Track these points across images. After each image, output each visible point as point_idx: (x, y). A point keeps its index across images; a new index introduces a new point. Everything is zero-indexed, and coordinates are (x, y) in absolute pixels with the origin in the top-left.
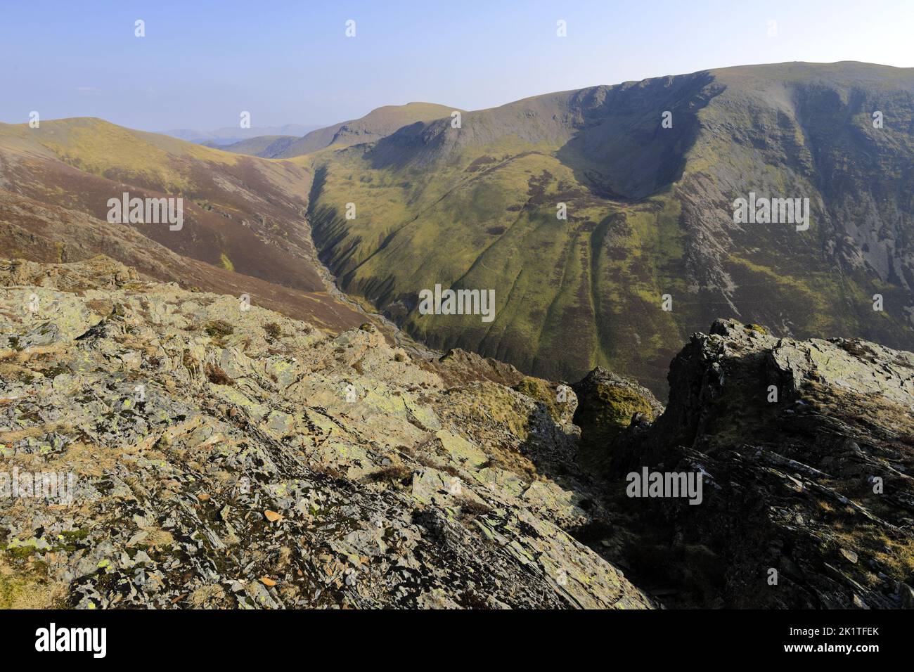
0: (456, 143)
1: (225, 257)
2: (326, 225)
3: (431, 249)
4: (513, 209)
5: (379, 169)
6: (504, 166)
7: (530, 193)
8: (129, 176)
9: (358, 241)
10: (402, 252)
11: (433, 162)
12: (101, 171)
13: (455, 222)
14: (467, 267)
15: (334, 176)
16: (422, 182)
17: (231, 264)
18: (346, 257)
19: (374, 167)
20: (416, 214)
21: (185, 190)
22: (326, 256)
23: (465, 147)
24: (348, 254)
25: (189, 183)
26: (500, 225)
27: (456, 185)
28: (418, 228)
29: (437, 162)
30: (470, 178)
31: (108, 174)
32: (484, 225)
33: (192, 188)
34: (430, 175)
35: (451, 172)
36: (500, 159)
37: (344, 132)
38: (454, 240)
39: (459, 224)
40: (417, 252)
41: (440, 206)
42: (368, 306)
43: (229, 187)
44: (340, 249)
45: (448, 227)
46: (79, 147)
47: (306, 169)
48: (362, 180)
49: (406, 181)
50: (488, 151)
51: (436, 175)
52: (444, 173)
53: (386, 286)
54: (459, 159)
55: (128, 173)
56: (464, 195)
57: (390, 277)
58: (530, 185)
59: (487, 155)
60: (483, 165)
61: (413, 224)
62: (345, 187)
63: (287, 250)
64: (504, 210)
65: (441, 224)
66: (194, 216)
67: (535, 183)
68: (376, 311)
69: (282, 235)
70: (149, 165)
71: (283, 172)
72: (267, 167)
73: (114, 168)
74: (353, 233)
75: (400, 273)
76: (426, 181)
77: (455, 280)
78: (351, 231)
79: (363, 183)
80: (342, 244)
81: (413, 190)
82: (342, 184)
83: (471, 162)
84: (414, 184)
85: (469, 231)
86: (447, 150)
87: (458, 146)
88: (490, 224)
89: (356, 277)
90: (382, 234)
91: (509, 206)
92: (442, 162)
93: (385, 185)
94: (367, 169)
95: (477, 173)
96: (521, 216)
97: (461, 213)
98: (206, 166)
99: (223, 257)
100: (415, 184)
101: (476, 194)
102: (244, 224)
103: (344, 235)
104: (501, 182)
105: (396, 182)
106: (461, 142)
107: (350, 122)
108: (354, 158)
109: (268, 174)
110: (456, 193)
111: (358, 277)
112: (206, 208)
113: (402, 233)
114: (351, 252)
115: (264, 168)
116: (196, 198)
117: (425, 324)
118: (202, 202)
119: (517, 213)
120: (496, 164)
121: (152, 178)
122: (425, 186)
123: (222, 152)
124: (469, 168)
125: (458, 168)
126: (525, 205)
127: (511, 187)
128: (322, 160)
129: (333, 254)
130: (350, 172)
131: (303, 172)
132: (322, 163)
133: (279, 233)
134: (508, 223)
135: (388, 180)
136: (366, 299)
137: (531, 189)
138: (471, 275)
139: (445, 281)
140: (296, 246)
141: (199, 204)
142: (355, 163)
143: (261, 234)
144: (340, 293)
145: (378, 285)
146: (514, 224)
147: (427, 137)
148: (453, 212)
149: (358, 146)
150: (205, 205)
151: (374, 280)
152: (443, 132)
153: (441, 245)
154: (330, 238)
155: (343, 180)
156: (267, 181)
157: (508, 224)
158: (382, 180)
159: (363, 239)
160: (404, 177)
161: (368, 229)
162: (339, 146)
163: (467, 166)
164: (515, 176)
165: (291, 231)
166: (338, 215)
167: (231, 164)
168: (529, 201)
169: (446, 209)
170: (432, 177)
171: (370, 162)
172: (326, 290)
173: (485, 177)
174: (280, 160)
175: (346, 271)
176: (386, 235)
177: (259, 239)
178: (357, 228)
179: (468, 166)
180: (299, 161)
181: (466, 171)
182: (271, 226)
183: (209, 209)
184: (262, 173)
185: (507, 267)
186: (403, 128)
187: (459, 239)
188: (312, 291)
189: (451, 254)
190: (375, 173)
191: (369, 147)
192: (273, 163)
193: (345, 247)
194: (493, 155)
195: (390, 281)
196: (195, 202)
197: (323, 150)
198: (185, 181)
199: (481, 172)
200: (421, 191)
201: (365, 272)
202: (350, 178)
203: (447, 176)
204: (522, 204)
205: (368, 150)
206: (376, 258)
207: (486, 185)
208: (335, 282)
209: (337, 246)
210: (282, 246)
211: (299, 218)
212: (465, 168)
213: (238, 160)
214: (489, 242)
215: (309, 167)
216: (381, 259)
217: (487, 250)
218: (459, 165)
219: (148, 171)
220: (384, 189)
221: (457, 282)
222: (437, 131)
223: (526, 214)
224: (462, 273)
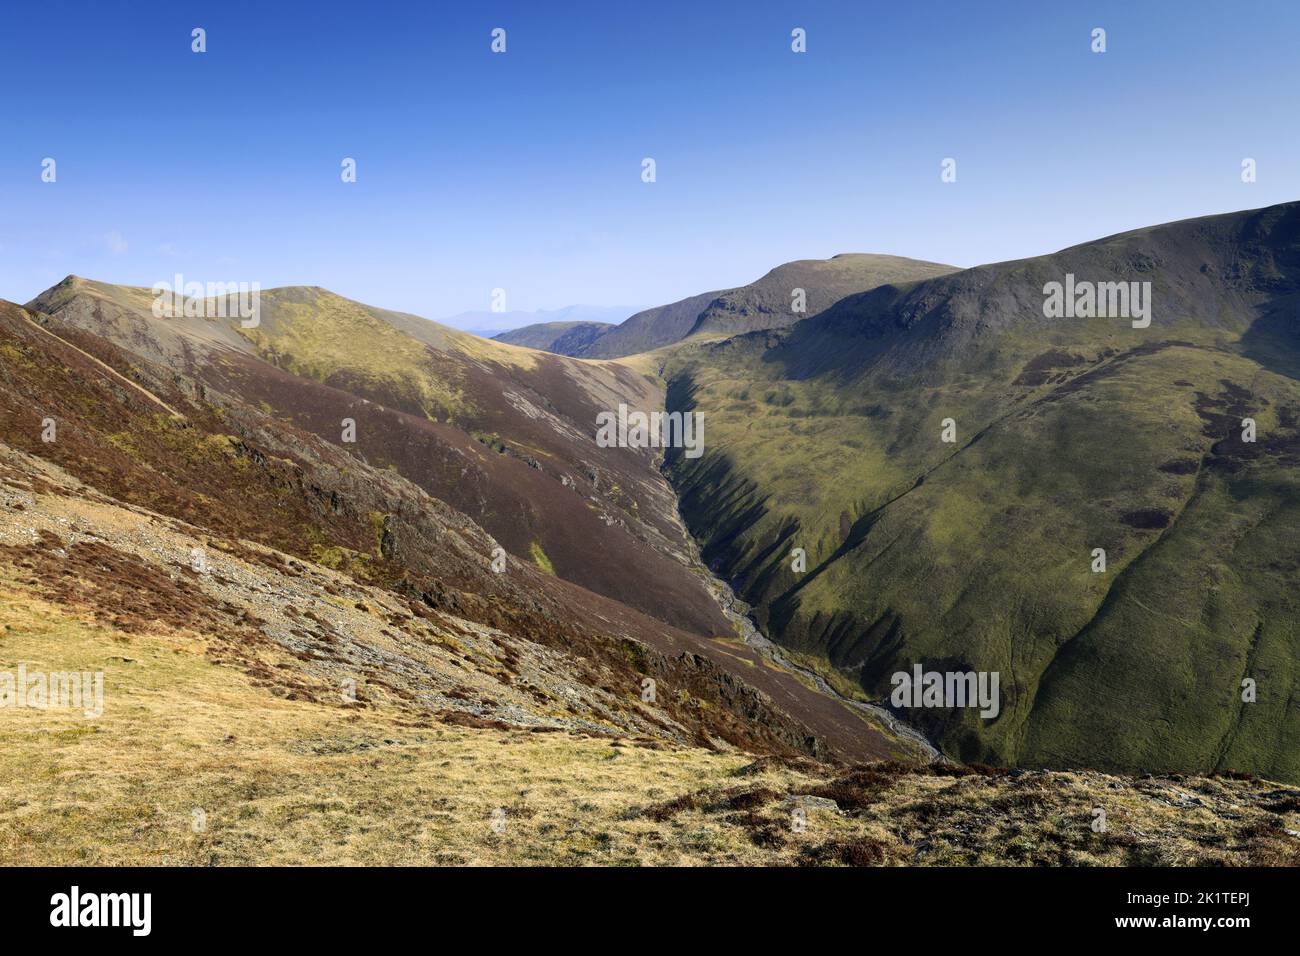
0: (980, 326)
1: (540, 551)
2: (709, 489)
3: (980, 554)
4: (1177, 468)
5: (802, 379)
6: (1110, 371)
7: (1207, 431)
8: (367, 387)
9: (790, 528)
10: (903, 557)
11: (932, 365)
12: (322, 376)
13: (1023, 493)
14: (1091, 604)
15: (709, 392)
16: (914, 406)
17: (549, 564)
18: (768, 561)
19: (791, 376)
20: (917, 472)
21: (458, 412)
22: (721, 555)
23: (1000, 332)
24: (774, 556)
25: (465, 400)
26: (1154, 506)
27: (1000, 413)
28: (931, 504)
29: (941, 362)
30: (1033, 398)
31: (332, 381)
32: (1107, 505)
33: (469, 410)
34: (929, 391)
35: (979, 388)
36: (1094, 357)
37: (719, 311)
38: (1036, 534)
39: (1035, 501)
40: (944, 560)
41: (974, 456)
42: (843, 683)
43: (530, 410)
44: (752, 543)
45: (1007, 503)
46: (290, 335)
47: (650, 379)
48: (769, 400)
49: (873, 403)
50: (1058, 340)
51: (944, 390)
52: (965, 387)
53: (879, 635)
54: (992, 357)
55: (364, 381)
56: (1028, 434)
57: (887, 615)
58: (1203, 415)
59: (1060, 349)
60: (1054, 371)
61: (916, 494)
62: (738, 413)
63: (643, 539)
64: (1152, 471)
65: (986, 497)
66: (481, 463)
67: (1213, 410)
68: (864, 696)
69: (628, 506)
70: (398, 367)
71: (611, 382)
72: (586, 374)
73: (343, 372)
74: (778, 511)
75: (910, 608)
76: (924, 404)
77: (1065, 635)
78: (771, 504)
79: (772, 408)
80: (757, 533)
81: (895, 421)
82: (731, 409)
83: (1023, 363)
84: (895, 409)
85: (1069, 518)
86: (961, 341)
87: (985, 331)
88: (1124, 501)
89: (801, 610)
90: (845, 515)
91: (1164, 461)
92: (951, 364)
93: (825, 412)
94: (777, 378)
95: (1046, 388)
96: (1202, 486)
97: (1034, 475)
98: (486, 369)
99: (536, 549)
100: (898, 411)
101: (1062, 432)
102: (565, 482)
103: (756, 513)
104: (1123, 405)
105: (849, 405)
106: (992, 323)
107: (730, 293)
108: (746, 359)
109: (588, 385)
110: (1007, 429)
111: (806, 610)
112: (495, 448)
113: (894, 513)
114: (779, 550)
115: (582, 376)
116: (476, 429)
117: (1009, 744)
118: (488, 437)
119: (1188, 480)
120: (1088, 369)
121: (403, 390)
122: (924, 414)
123: (509, 347)
124: (1021, 377)
125: (995, 377)
126: (1207, 461)
127: (1153, 417)
128: (682, 362)
129: (737, 554)
130: (742, 383)
131: (645, 383)
132: (681, 367)
133: (623, 504)
134: (1173, 500)
135: (830, 400)
136: (834, 663)
137: (1208, 422)
138: (1108, 626)
139: (1039, 636)
140: (656, 531)
141: (482, 441)
142: (747, 367)
143: (595, 504)
144: (768, 643)
145: (858, 633)
146: (1189, 505)
147: (907, 315)
148: (1012, 472)
149: (752, 335)
150: (494, 442)
151: (846, 621)
152: (944, 303)
153: (1003, 547)
154: (723, 518)
155: (730, 401)
156: (589, 401)
157: (1175, 505)
158: (815, 402)
159: (802, 522)
160: (866, 394)
161: (811, 502)
162: (708, 336)
163: (1017, 371)
164: (1153, 392)
165: (643, 502)
166: (735, 471)
167: (527, 368)
168: (1214, 449)
169: (993, 463)
170: (936, 395)
171: (780, 366)
172: (736, 635)
173: (1074, 396)
174: (605, 362)
175: (773, 594)
176: (854, 518)
177: (596, 514)
178: (783, 500)
179: (1020, 371)
180: (637, 363)
181: (1017, 383)
182: (609, 488)
183: (502, 449)
184: (579, 384)
185: (1212, 612)
186: (848, 300)
187: (1048, 533)
188: (710, 634)
189: (1037, 570)
190: (795, 387)
191: (776, 336)
192: (594, 367)
193: (763, 539)
194: (1073, 350)
195: (887, 626)
196: (475, 437)
197: (679, 344)
198: (457, 397)
199: (1054, 385)
200: (917, 426)
201: (823, 599)
202: (744, 397)
203: (973, 393)
204: (1197, 457)
205: (773, 343)
206: (841, 567)
207: (1083, 412)
208: (751, 616)
209: (746, 536)
210: (633, 530)
211: (651, 473)
212: (1014, 378)
213: (538, 361)
214: (1134, 546)
215: (654, 375)
216: (852, 571)
217: (1132, 564)
218: (997, 371)
219: (397, 378)
220: (826, 420)
221: (1073, 641)
222: (931, 302)
223: (1215, 479)
224: (1081, 620)
